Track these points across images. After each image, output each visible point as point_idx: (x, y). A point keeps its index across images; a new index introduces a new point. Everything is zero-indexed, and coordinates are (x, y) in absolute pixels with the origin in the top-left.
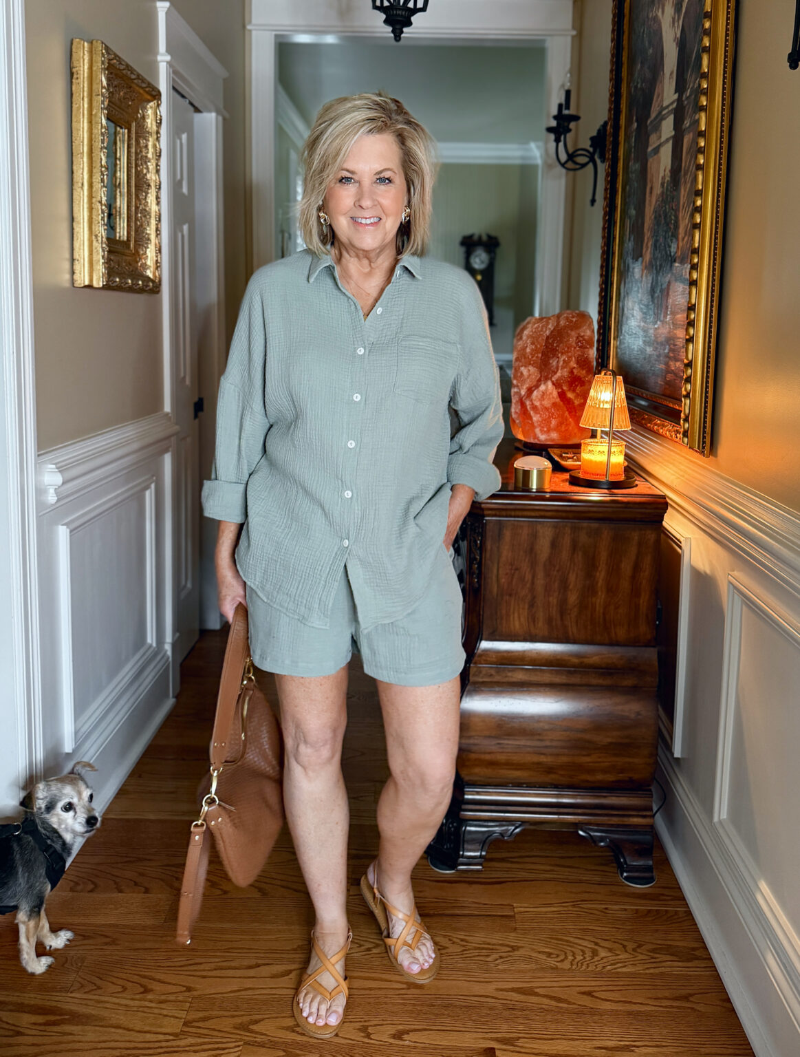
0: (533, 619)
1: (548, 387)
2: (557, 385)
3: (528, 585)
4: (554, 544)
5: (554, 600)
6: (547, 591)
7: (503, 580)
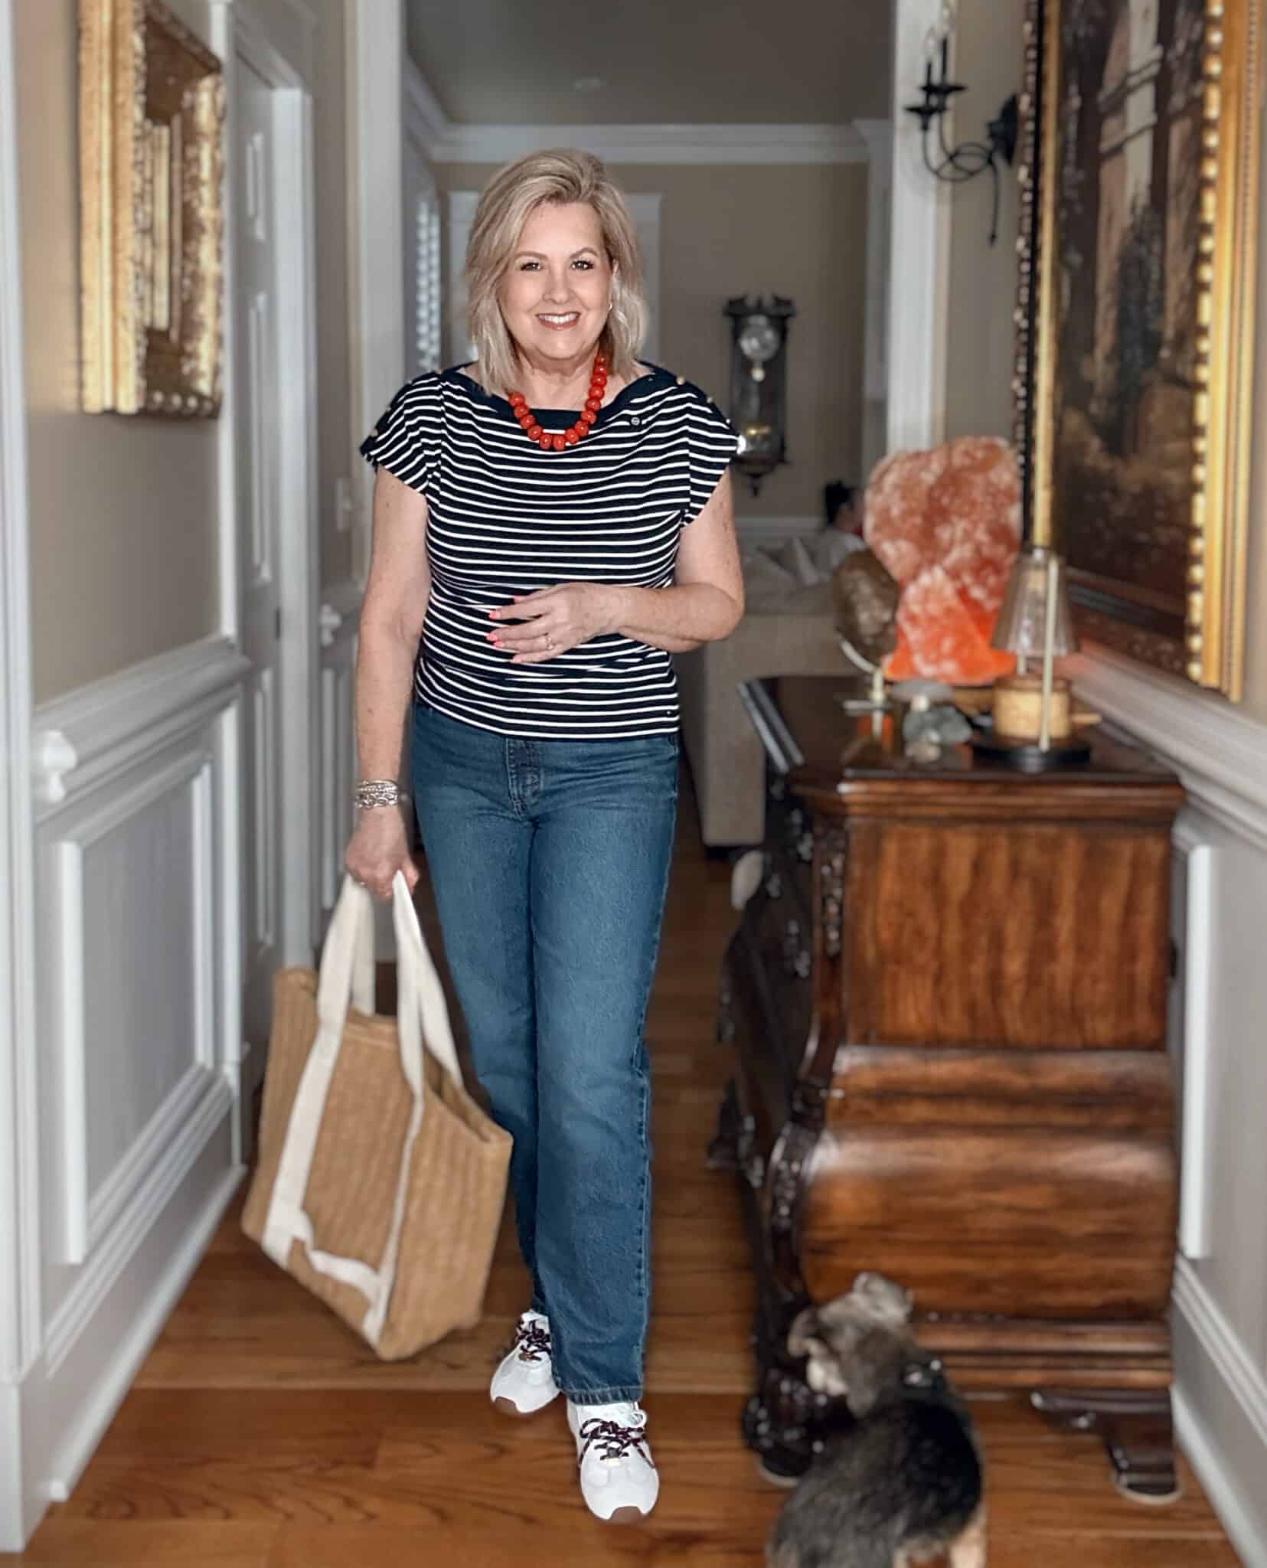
1: (934, 578)
2: (954, 574)
3: (932, 944)
4: (978, 866)
5: (979, 968)
6: (967, 951)
7: (885, 935)
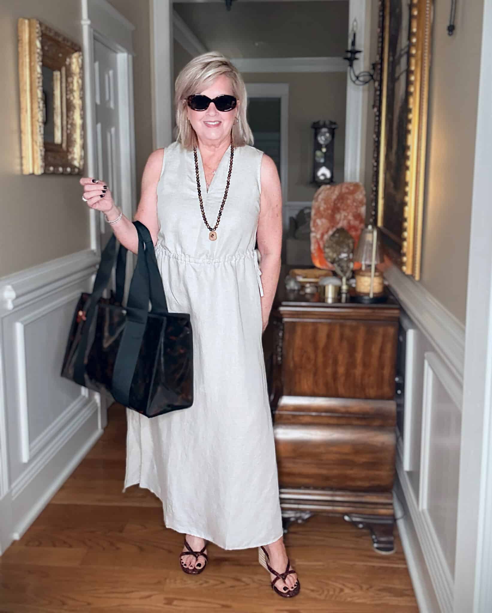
0: (316, 383)
3: (313, 362)
4: (329, 336)
5: (329, 371)
6: (325, 365)
7: (297, 359)
